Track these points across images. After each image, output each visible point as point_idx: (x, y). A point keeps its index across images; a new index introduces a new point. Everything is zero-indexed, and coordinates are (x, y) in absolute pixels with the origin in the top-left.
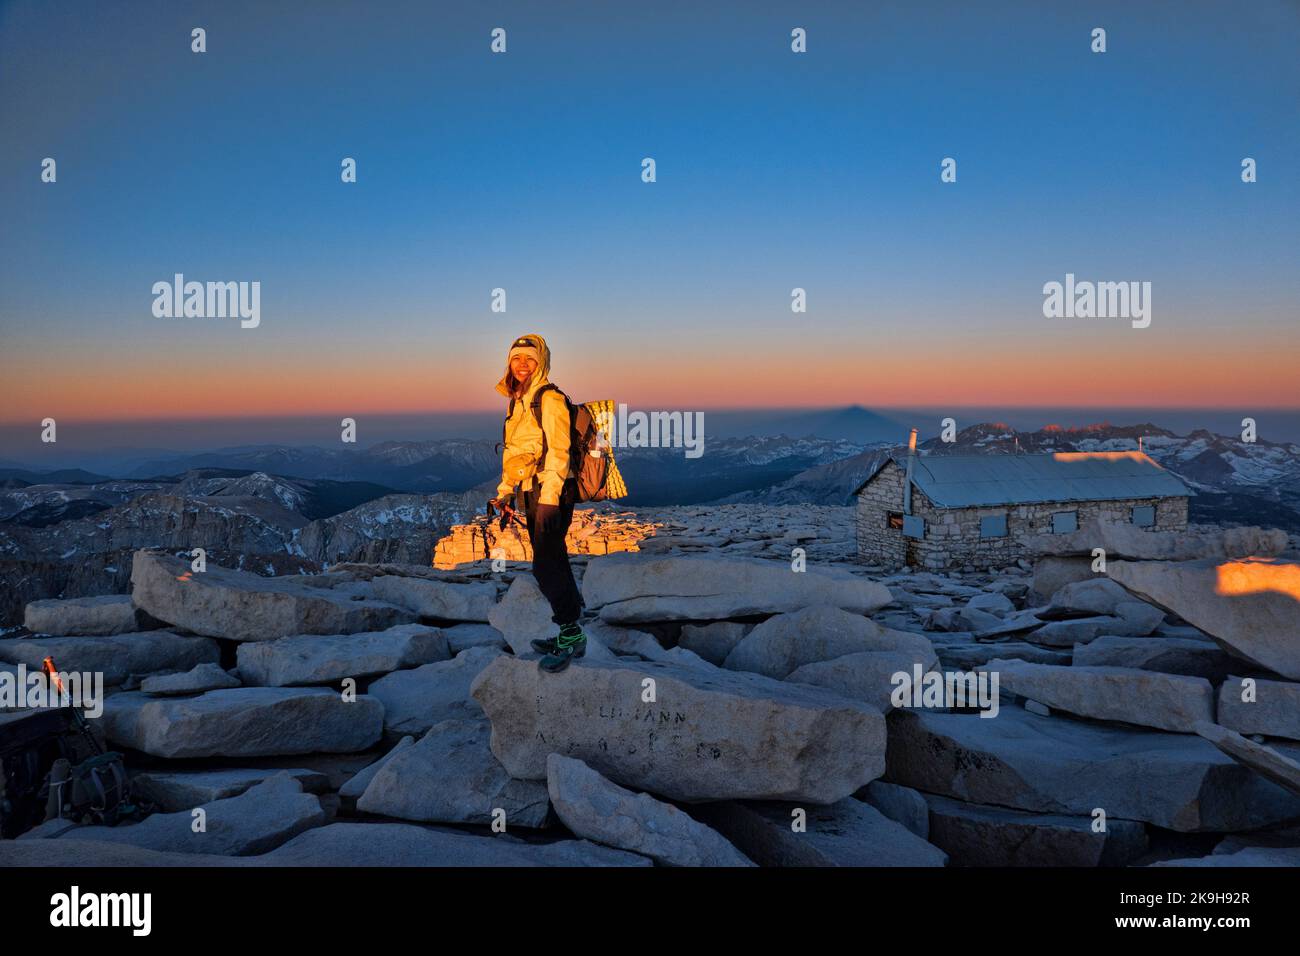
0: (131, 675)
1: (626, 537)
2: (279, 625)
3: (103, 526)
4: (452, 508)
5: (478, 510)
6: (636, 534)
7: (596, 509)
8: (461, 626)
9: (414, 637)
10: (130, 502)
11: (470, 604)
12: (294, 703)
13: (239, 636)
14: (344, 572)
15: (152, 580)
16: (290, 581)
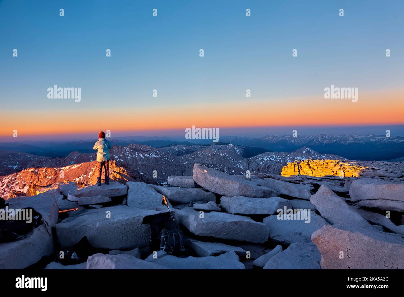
0: (191, 202)
1: (352, 171)
2: (233, 191)
3: (193, 157)
4: (287, 157)
5: (296, 158)
6: (357, 170)
7: (340, 160)
8: (296, 200)
9: (280, 203)
10: (199, 151)
11: (300, 192)
12: (237, 223)
13: (221, 194)
14: (254, 175)
15: (197, 173)
16: (238, 177)
